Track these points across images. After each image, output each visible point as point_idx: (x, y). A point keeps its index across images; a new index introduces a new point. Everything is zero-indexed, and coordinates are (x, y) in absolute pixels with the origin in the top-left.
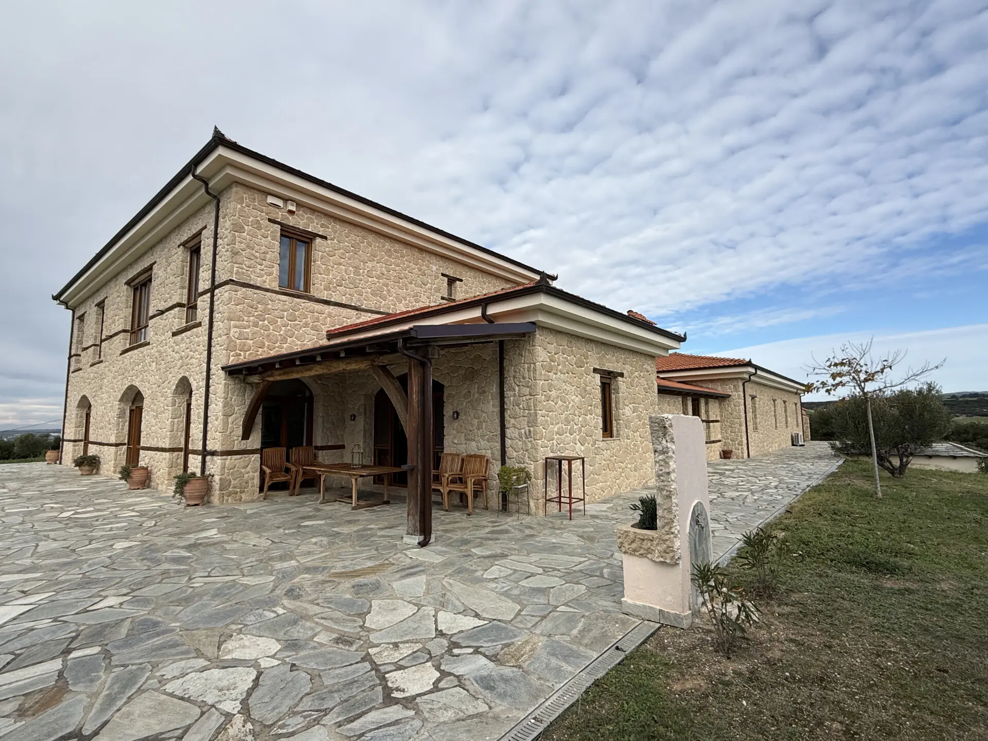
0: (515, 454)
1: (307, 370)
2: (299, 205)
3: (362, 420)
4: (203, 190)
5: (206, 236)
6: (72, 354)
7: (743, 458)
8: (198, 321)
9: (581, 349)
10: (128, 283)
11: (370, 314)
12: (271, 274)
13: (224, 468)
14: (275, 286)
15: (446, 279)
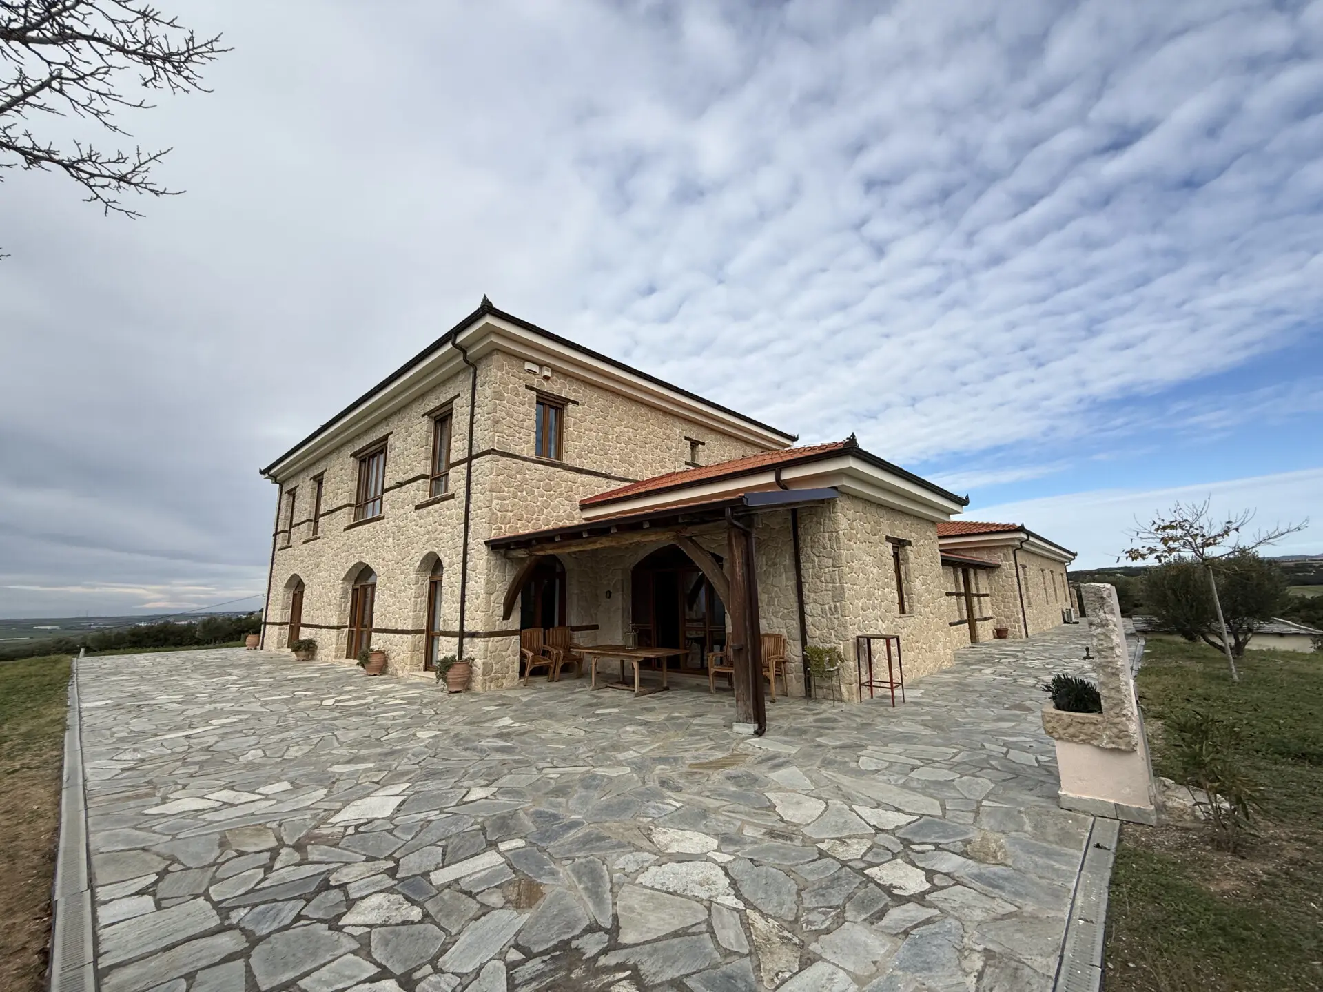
0: (818, 632)
1: (590, 543)
2: (554, 370)
3: (620, 597)
4: (462, 358)
5: (460, 404)
6: (279, 530)
7: (1021, 637)
8: (449, 493)
9: (874, 515)
10: (354, 455)
11: (619, 482)
12: (528, 442)
13: (486, 650)
14: (532, 454)
15: (689, 442)
